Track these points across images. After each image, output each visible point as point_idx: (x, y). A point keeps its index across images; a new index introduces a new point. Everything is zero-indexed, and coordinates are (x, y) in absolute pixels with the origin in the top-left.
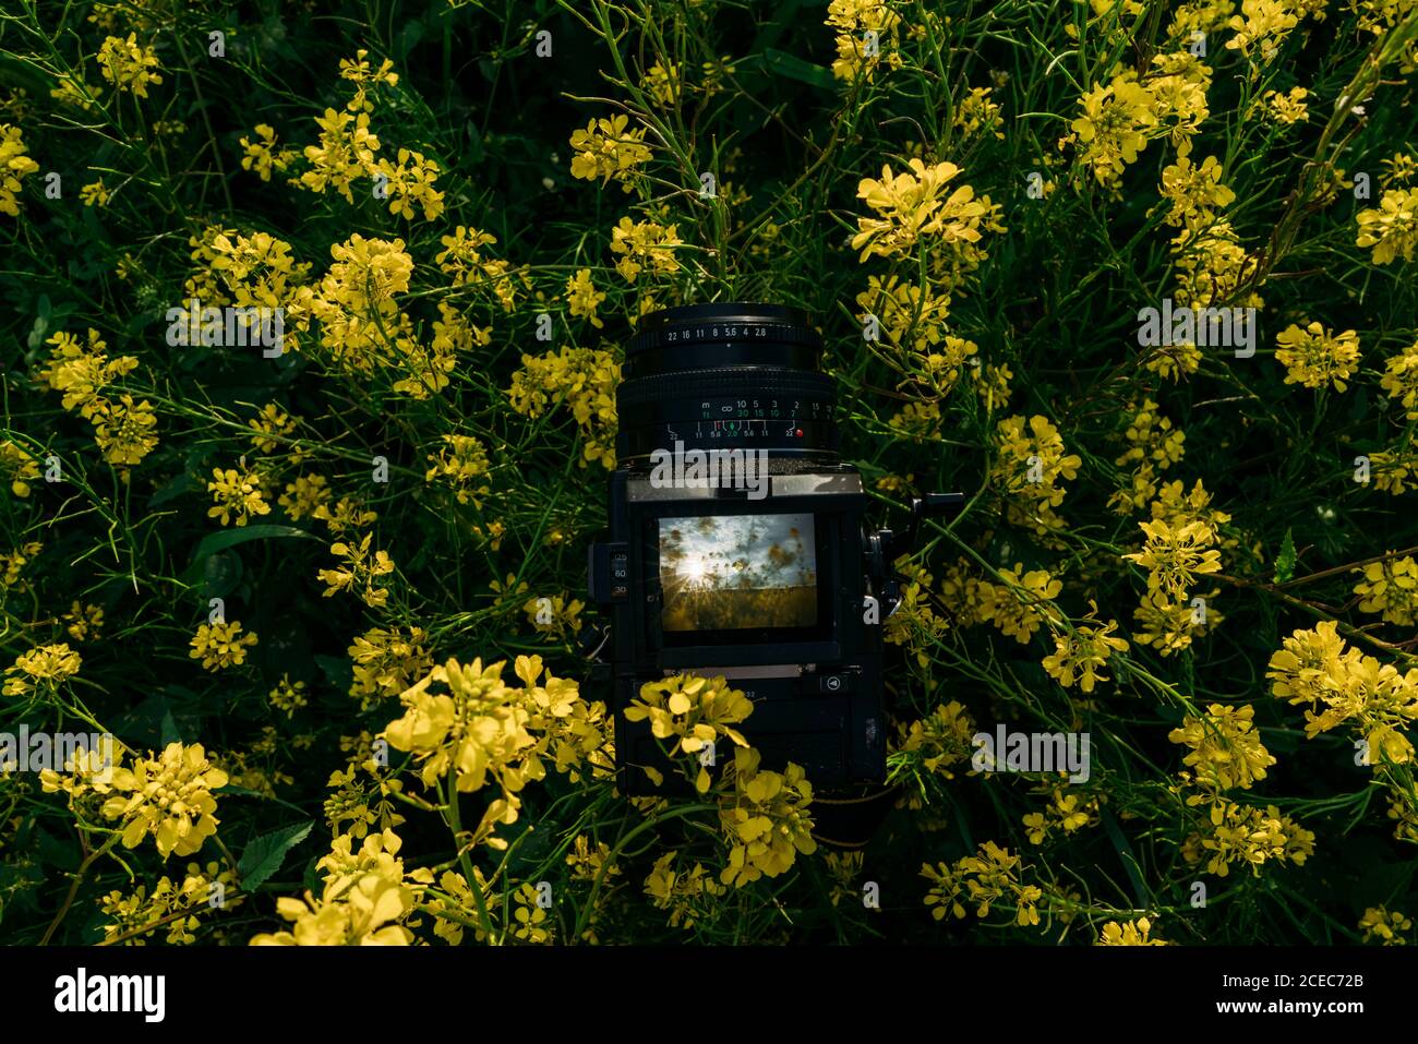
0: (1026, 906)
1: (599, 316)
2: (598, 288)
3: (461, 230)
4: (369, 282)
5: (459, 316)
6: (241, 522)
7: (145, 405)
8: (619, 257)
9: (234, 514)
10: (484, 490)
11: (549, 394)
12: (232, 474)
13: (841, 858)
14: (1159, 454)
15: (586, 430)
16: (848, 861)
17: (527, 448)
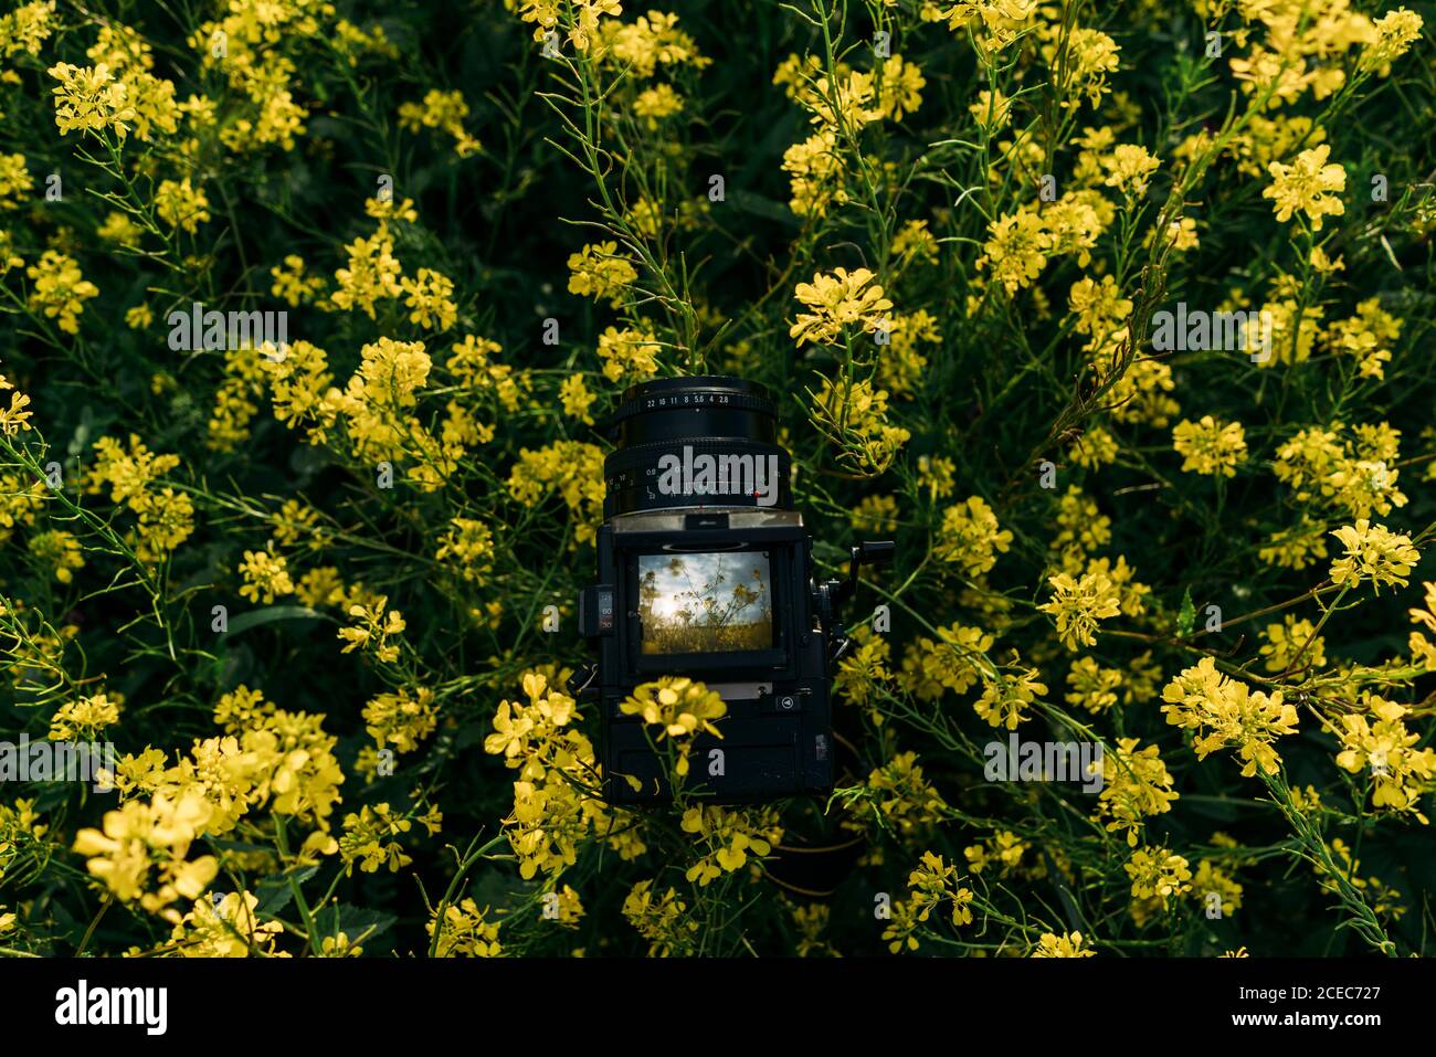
0: (961, 909)
1: (590, 415)
2: (589, 391)
3: (470, 339)
4: (393, 378)
5: (465, 415)
6: (268, 599)
7: (183, 497)
8: (605, 359)
9: (262, 592)
10: (487, 568)
11: (545, 484)
12: (262, 556)
13: (808, 912)
14: (1086, 536)
15: (577, 515)
16: (814, 916)
17: (524, 530)
